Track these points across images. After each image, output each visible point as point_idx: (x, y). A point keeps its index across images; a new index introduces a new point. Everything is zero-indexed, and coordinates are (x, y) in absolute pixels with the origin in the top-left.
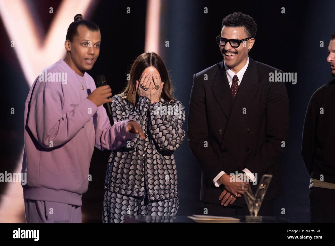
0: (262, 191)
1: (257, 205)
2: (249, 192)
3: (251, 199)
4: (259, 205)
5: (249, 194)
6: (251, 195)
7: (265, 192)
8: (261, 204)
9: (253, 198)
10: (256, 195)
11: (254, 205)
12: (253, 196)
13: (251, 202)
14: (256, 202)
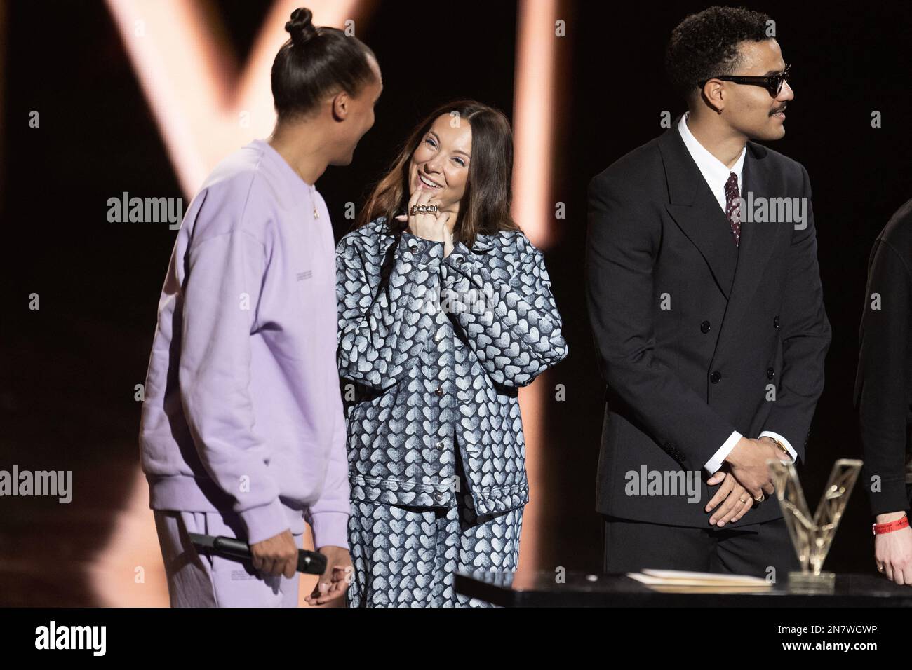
0: (834, 505)
1: (820, 542)
2: (798, 506)
3: (804, 527)
4: (825, 543)
5: (797, 513)
6: (804, 515)
7: (843, 506)
8: (830, 540)
9: (807, 523)
10: (817, 516)
11: (811, 543)
12: (809, 516)
13: (803, 536)
14: (819, 534)
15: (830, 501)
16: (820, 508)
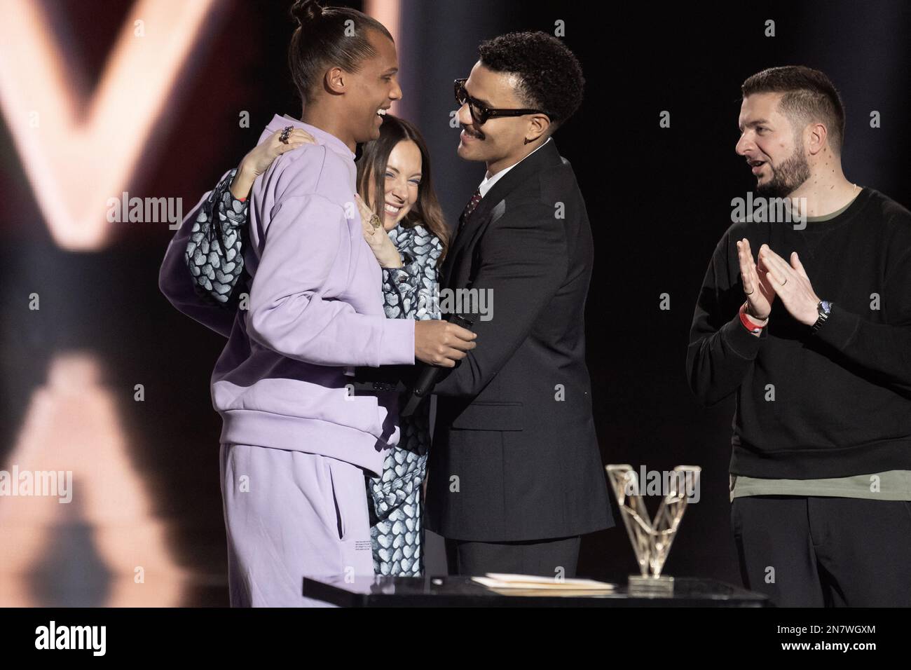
0: (673, 510)
1: (659, 547)
2: (638, 513)
3: (643, 532)
4: (664, 547)
5: (637, 518)
6: (644, 520)
7: (681, 513)
8: (669, 544)
9: (648, 529)
10: (657, 521)
11: (651, 548)
12: (648, 521)
13: (643, 540)
14: (658, 538)
15: (670, 506)
16: (660, 513)
